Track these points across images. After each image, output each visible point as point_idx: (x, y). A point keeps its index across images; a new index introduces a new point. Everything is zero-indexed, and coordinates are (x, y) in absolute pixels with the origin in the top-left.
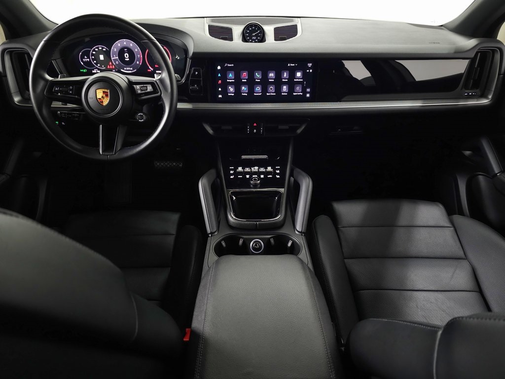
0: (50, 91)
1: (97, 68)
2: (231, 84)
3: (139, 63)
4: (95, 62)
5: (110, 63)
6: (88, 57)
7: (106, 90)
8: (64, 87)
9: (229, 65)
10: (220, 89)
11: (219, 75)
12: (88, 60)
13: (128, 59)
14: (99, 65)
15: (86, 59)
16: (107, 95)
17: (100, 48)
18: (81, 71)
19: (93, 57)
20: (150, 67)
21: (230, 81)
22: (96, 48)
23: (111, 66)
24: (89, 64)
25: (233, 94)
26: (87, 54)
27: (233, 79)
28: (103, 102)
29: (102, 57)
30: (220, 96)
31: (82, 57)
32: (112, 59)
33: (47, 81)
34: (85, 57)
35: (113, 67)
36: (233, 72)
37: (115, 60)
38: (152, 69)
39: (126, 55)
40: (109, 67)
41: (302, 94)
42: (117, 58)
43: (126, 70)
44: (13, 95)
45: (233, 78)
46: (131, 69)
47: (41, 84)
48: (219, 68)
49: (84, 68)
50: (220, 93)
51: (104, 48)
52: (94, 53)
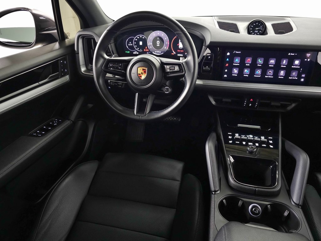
0: (106, 66)
1: (136, 51)
2: (236, 67)
3: (166, 48)
4: (136, 46)
5: (146, 48)
6: (132, 43)
7: (145, 68)
8: (116, 64)
9: (237, 52)
10: (226, 71)
11: (228, 60)
12: (132, 45)
13: (159, 45)
14: (138, 49)
15: (130, 44)
16: (145, 72)
17: (141, 37)
18: (126, 52)
19: (135, 43)
20: (174, 52)
21: (236, 64)
22: (138, 37)
23: (146, 50)
24: (132, 48)
25: (236, 75)
26: (131, 40)
27: (238, 63)
28: (141, 77)
29: (141, 43)
30: (225, 76)
31: (128, 43)
32: (148, 44)
33: (105, 59)
34: (130, 43)
35: (148, 50)
36: (239, 58)
37: (150, 45)
38: (175, 53)
39: (158, 43)
40: (145, 50)
41: (297, 78)
42: (152, 44)
43: (156, 53)
44: (81, 67)
45: (239, 62)
46: (160, 52)
47: (101, 61)
48: (228, 54)
49: (128, 50)
50: (226, 73)
51: (144, 37)
52: (136, 40)
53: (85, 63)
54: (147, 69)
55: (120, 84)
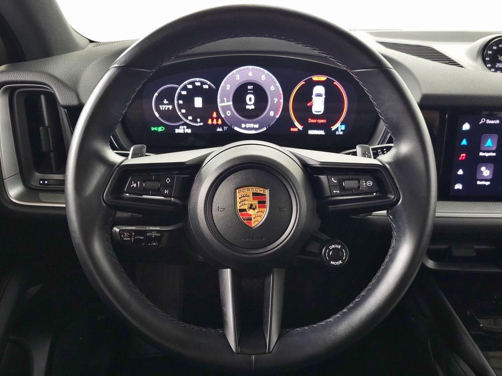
0: (118, 189)
1: (185, 124)
2: (486, 161)
3: (276, 114)
4: (184, 111)
5: (215, 115)
6: (171, 102)
7: (259, 190)
9: (489, 122)
10: (460, 172)
11: (464, 142)
12: (170, 107)
13: (253, 107)
14: (190, 118)
15: (166, 107)
16: (262, 203)
17: (198, 84)
18: (153, 129)
19: (181, 102)
20: (296, 124)
21: (487, 155)
22: (189, 84)
23: (215, 122)
24: (171, 116)
25: (488, 183)
26: (169, 95)
27: (493, 152)
28: (251, 219)
29: (198, 102)
30: (459, 186)
31: (159, 101)
32: (220, 105)
33: (110, 165)
34: (165, 102)
35: (220, 122)
36: (496, 137)
37: (225, 108)
38: (300, 127)
39: (250, 100)
40: (210, 122)
42: (231, 103)
43: (245, 128)
45: (494, 148)
46: (257, 126)
47: (98, 173)
48: (466, 127)
49: (160, 124)
50: (459, 179)
51: (206, 84)
52: (184, 93)
53: (18, 171)
54: (267, 192)
55: (154, 234)
